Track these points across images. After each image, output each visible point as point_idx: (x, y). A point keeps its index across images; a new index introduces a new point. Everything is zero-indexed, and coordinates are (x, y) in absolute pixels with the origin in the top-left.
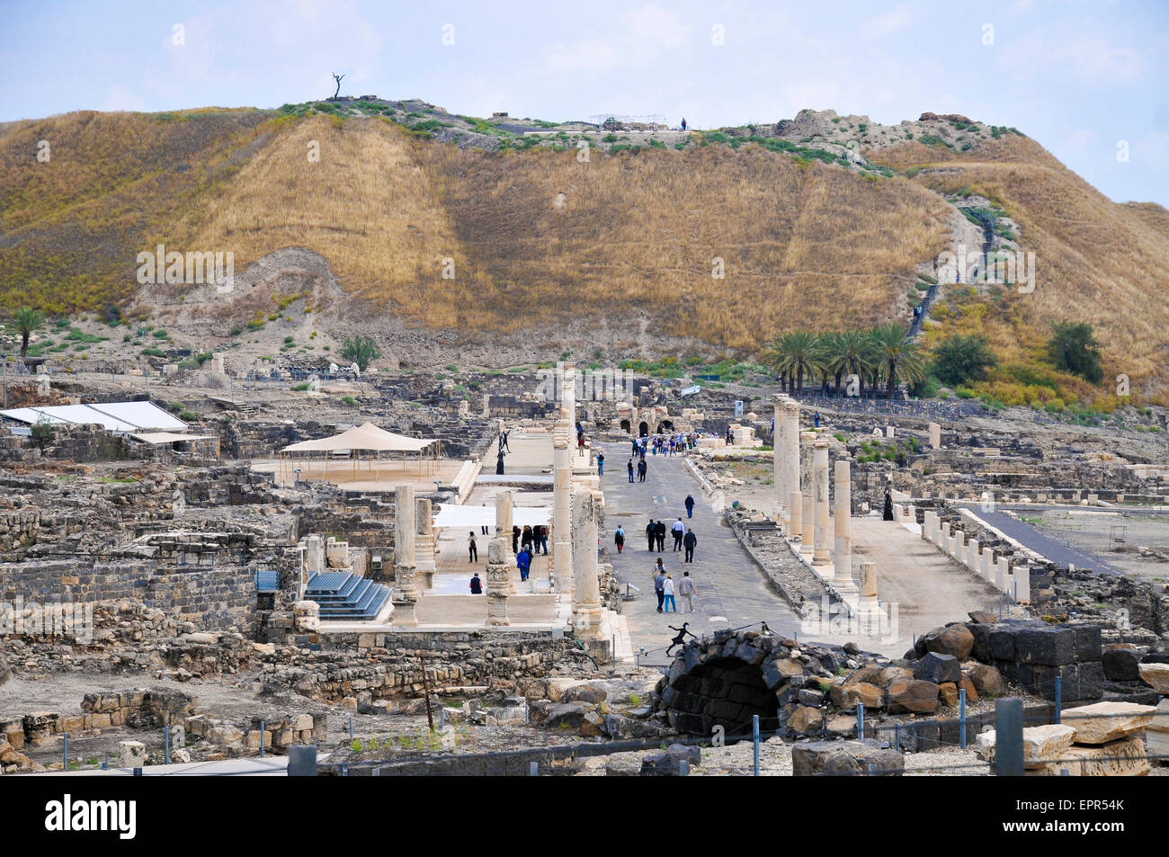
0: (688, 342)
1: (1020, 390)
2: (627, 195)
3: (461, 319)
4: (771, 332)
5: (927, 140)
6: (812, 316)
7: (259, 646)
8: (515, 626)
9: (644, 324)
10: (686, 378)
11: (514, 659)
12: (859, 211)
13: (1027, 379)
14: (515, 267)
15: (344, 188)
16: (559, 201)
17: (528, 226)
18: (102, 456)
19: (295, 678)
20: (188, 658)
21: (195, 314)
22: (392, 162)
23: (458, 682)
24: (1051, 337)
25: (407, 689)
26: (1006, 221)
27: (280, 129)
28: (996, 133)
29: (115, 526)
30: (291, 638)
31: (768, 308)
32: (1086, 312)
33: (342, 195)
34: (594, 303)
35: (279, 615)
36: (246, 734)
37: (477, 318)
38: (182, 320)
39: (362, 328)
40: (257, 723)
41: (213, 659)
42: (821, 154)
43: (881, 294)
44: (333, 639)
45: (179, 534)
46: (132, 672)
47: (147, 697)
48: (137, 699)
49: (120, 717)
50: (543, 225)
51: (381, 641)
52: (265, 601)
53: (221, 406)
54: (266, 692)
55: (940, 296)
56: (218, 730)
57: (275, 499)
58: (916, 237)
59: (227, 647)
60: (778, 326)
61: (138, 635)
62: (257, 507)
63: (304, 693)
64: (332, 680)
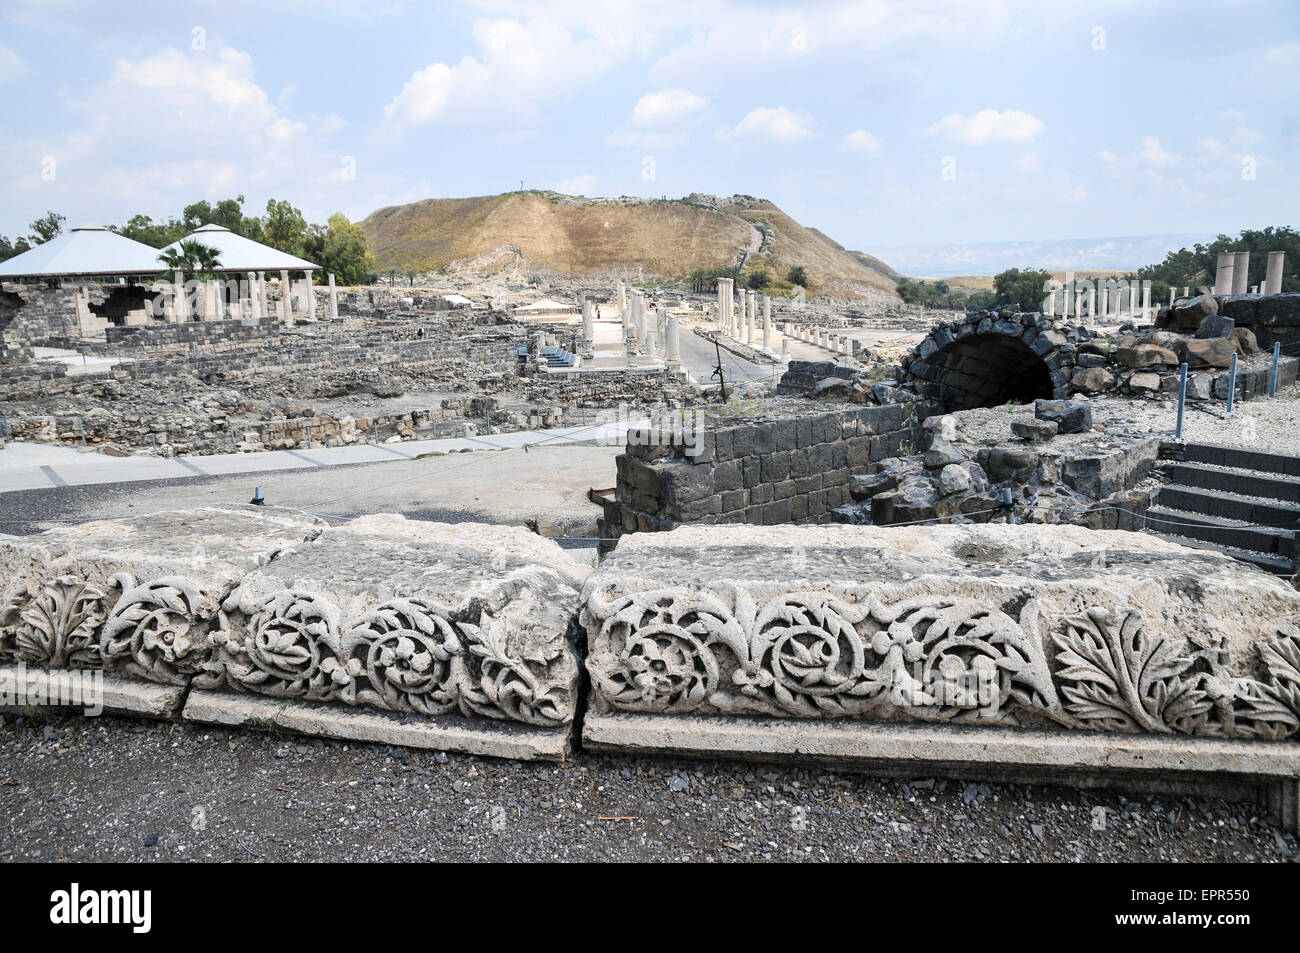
0: (657, 275)
1: (780, 290)
2: (632, 222)
3: (572, 269)
4: (688, 271)
5: (736, 204)
6: (703, 265)
7: (522, 379)
8: (640, 368)
9: (641, 269)
10: (657, 288)
11: (644, 381)
12: (717, 227)
13: (782, 287)
14: (592, 249)
15: (526, 222)
16: (606, 224)
17: (595, 234)
18: (442, 308)
19: (545, 391)
20: (489, 384)
21: (473, 270)
22: (543, 212)
23: (620, 393)
24: (789, 271)
25: (597, 396)
26: (770, 230)
27: (501, 201)
28: (761, 201)
29: (450, 333)
30: (536, 375)
31: (686, 262)
32: (800, 263)
33: (525, 224)
34: (621, 262)
35: (529, 365)
36: (529, 418)
37: (578, 268)
38: (468, 272)
39: (534, 273)
40: (534, 412)
41: (501, 385)
42: (702, 206)
43: (728, 256)
44: (555, 376)
45: (478, 335)
46: (464, 391)
47: (474, 401)
48: (469, 402)
49: (461, 411)
50: (600, 233)
51: (578, 376)
52: (523, 359)
53: (486, 297)
54: (531, 399)
55: (748, 257)
56: (513, 416)
57: (516, 322)
58: (738, 236)
59: (508, 379)
60: (691, 268)
61: (465, 374)
62: (509, 326)
63: (550, 398)
64: (562, 392)
